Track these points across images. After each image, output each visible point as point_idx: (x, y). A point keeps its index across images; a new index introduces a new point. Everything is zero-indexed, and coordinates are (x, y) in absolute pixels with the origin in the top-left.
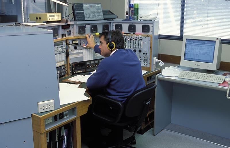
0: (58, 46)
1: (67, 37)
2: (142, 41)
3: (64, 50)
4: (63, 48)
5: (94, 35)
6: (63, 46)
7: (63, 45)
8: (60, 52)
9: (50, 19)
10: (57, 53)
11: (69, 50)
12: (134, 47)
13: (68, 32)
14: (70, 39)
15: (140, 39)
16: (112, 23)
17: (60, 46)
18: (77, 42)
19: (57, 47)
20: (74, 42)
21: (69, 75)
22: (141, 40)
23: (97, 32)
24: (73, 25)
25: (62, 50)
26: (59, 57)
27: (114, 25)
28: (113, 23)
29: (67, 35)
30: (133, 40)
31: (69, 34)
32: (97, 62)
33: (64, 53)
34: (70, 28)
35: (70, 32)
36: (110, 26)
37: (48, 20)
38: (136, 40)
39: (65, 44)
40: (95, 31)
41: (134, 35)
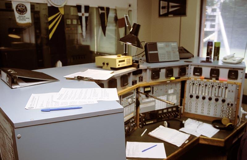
1: (139, 84)
2: (227, 90)
3: (134, 100)
4: (132, 98)
5: (169, 80)
6: (133, 96)
8: (129, 103)
9: (119, 65)
10: (126, 105)
11: (140, 99)
12: (217, 95)
13: (139, 77)
14: (141, 87)
15: (225, 86)
16: (189, 66)
18: (149, 89)
19: (126, 98)
20: (147, 89)
21: (138, 127)
22: (226, 88)
23: (172, 76)
24: (146, 70)
25: (132, 100)
26: (128, 110)
27: (193, 68)
28: (191, 65)
29: (138, 82)
30: (216, 87)
31: (140, 80)
32: (170, 110)
33: (134, 104)
34: (142, 73)
35: (142, 77)
36: (188, 69)
37: (117, 67)
38: (219, 87)
39: (136, 93)
40: (171, 75)
41: (217, 81)
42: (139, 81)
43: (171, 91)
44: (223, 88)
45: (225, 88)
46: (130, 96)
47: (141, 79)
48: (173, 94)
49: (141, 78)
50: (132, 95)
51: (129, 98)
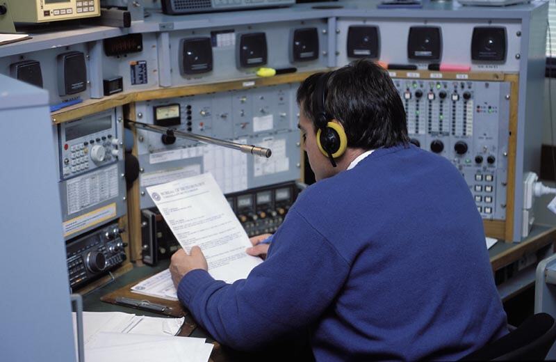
0: (88, 138)
1: (130, 90)
2: (471, 104)
3: (115, 152)
4: (109, 144)
5: (252, 76)
6: (110, 137)
7: (112, 131)
8: (96, 162)
9: (47, 13)
10: (82, 166)
11: (140, 151)
12: (435, 128)
13: (133, 67)
14: (141, 103)
15: (461, 93)
16: (332, 22)
17: (94, 136)
18: (173, 113)
19: (81, 140)
20: (162, 114)
21: (140, 264)
22: (467, 97)
23: (264, 63)
24: (157, 35)
25: (108, 152)
26: (93, 188)
27: (344, 27)
28: (337, 19)
29: (127, 82)
30: (431, 97)
31: (138, 77)
32: (264, 198)
33: (115, 167)
34: (141, 50)
35: (144, 67)
36: (326, 33)
37: (41, 18)
38: (443, 96)
39: (120, 125)
40: (258, 60)
41: (433, 75)
42: (134, 83)
43: (263, 124)
44: (455, 98)
45: (462, 100)
46: (100, 135)
47: (140, 74)
48: (273, 134)
49: (138, 70)
50: (105, 133)
51: (92, 142)
